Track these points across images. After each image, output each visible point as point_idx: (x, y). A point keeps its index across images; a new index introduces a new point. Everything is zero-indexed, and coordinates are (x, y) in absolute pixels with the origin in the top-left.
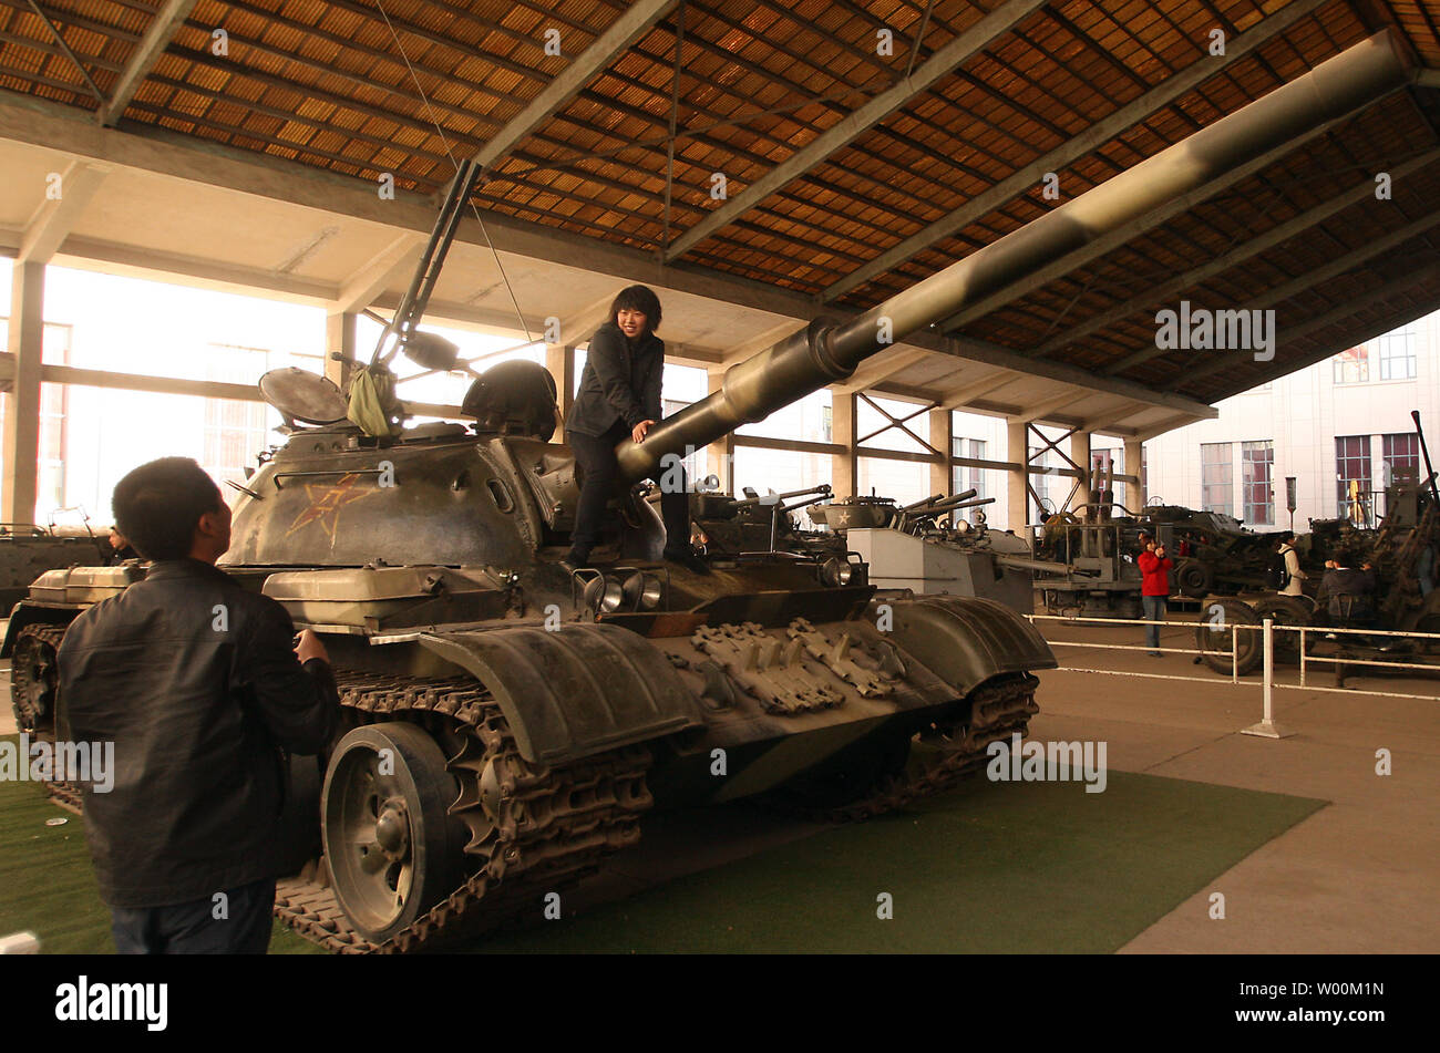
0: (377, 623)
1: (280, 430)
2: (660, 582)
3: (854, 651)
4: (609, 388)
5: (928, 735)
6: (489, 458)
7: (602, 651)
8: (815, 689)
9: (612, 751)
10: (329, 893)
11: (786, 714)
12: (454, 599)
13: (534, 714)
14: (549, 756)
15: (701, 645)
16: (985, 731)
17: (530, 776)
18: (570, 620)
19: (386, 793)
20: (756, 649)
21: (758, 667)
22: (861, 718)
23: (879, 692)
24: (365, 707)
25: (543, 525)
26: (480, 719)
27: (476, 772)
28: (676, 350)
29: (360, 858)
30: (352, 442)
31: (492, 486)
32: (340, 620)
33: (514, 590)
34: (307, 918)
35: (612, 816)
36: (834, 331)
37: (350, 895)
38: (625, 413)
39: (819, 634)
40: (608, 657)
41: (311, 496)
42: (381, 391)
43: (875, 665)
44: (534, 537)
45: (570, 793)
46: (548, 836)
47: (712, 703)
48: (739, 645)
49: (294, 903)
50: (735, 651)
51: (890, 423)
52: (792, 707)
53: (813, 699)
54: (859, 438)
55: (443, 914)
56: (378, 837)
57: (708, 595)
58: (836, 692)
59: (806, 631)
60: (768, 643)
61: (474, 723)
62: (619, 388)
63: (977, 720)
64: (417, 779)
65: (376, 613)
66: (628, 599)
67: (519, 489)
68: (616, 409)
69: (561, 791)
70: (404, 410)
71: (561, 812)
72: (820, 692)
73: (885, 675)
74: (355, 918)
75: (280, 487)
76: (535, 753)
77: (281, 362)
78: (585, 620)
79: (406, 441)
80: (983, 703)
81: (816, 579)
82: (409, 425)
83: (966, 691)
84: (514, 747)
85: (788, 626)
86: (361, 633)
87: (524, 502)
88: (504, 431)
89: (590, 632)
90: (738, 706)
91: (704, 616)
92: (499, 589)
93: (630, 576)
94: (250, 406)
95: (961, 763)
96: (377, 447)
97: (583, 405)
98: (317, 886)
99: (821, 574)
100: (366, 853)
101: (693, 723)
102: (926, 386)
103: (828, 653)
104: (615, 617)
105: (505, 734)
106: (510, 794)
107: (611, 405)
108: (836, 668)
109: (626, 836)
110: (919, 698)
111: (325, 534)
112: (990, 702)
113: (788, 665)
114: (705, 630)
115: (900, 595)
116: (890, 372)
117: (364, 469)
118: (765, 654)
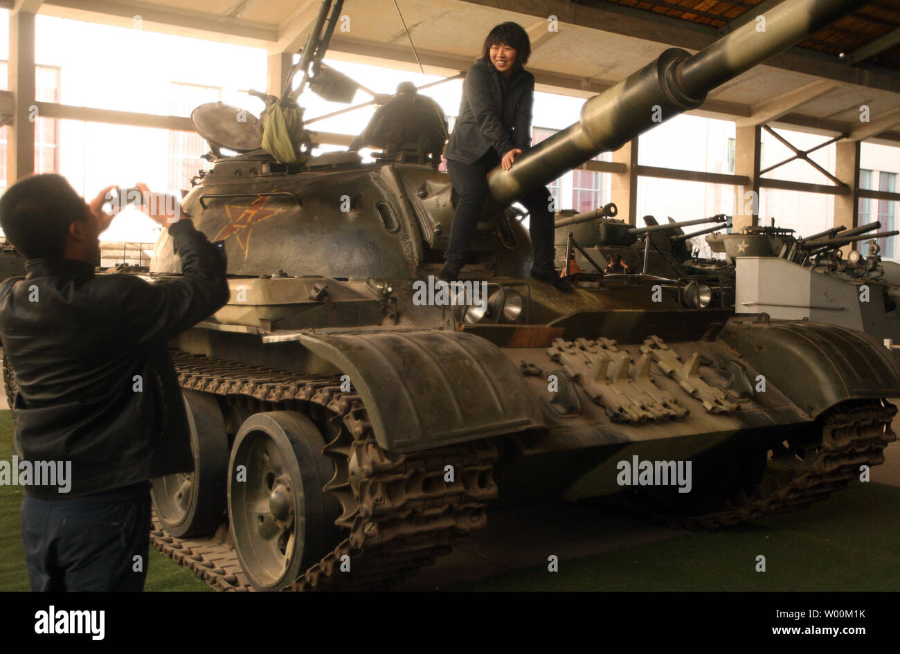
0: (269, 325)
1: (208, 157)
2: (521, 297)
3: (705, 370)
4: (481, 118)
5: (780, 453)
6: (380, 183)
7: (457, 356)
8: (660, 402)
9: (461, 444)
10: (233, 554)
11: (629, 423)
12: (336, 306)
13: (391, 408)
14: (400, 445)
15: (556, 356)
16: (837, 454)
17: (387, 462)
18: (435, 328)
19: (279, 471)
20: (605, 362)
21: (607, 379)
22: (704, 431)
23: (724, 408)
24: (259, 396)
25: (424, 244)
26: (347, 410)
27: (348, 457)
28: (584, 84)
29: (257, 525)
30: (265, 168)
31: (381, 208)
32: (241, 321)
33: (389, 300)
34: (215, 572)
35: (460, 503)
36: (683, 63)
37: (248, 555)
38: (495, 143)
39: (671, 352)
40: (461, 362)
41: (229, 215)
42: (290, 123)
43: (725, 383)
44: (416, 255)
45: (423, 479)
46: (403, 516)
47: (560, 408)
48: (593, 358)
49: (206, 559)
50: (587, 363)
51: (795, 154)
52: (635, 417)
53: (657, 411)
54: (763, 168)
55: (315, 575)
56: (271, 509)
57: (567, 311)
58: (681, 406)
59: (659, 348)
60: (618, 357)
61: (341, 413)
62: (489, 120)
63: (827, 443)
64: (300, 460)
65: (270, 316)
66: (492, 312)
67: (404, 210)
68: (489, 139)
69: (416, 476)
70: (312, 140)
71: (413, 495)
72: (665, 405)
73: (733, 393)
74: (251, 575)
75: (205, 207)
76: (389, 440)
77: (209, 98)
78: (448, 329)
79: (312, 167)
80: (835, 426)
81: (677, 301)
82: (316, 153)
83: (815, 414)
84: (373, 436)
85: (642, 343)
86: (255, 333)
87: (408, 223)
88: (400, 159)
89: (448, 339)
90: (583, 413)
91: (560, 330)
92: (377, 299)
93: (495, 291)
94: (182, 135)
95: (810, 484)
96: (285, 174)
97: (460, 136)
98: (226, 547)
99: (682, 297)
100: (262, 521)
101: (535, 424)
102: (834, 118)
103: (677, 370)
104: (478, 328)
105: (366, 424)
106: (369, 476)
107: (483, 135)
108: (684, 384)
109: (473, 522)
110: (767, 418)
111: (240, 248)
112: (842, 426)
113: (637, 378)
114: (561, 342)
115: (756, 319)
116: (795, 103)
117: (274, 192)
118: (613, 368)
